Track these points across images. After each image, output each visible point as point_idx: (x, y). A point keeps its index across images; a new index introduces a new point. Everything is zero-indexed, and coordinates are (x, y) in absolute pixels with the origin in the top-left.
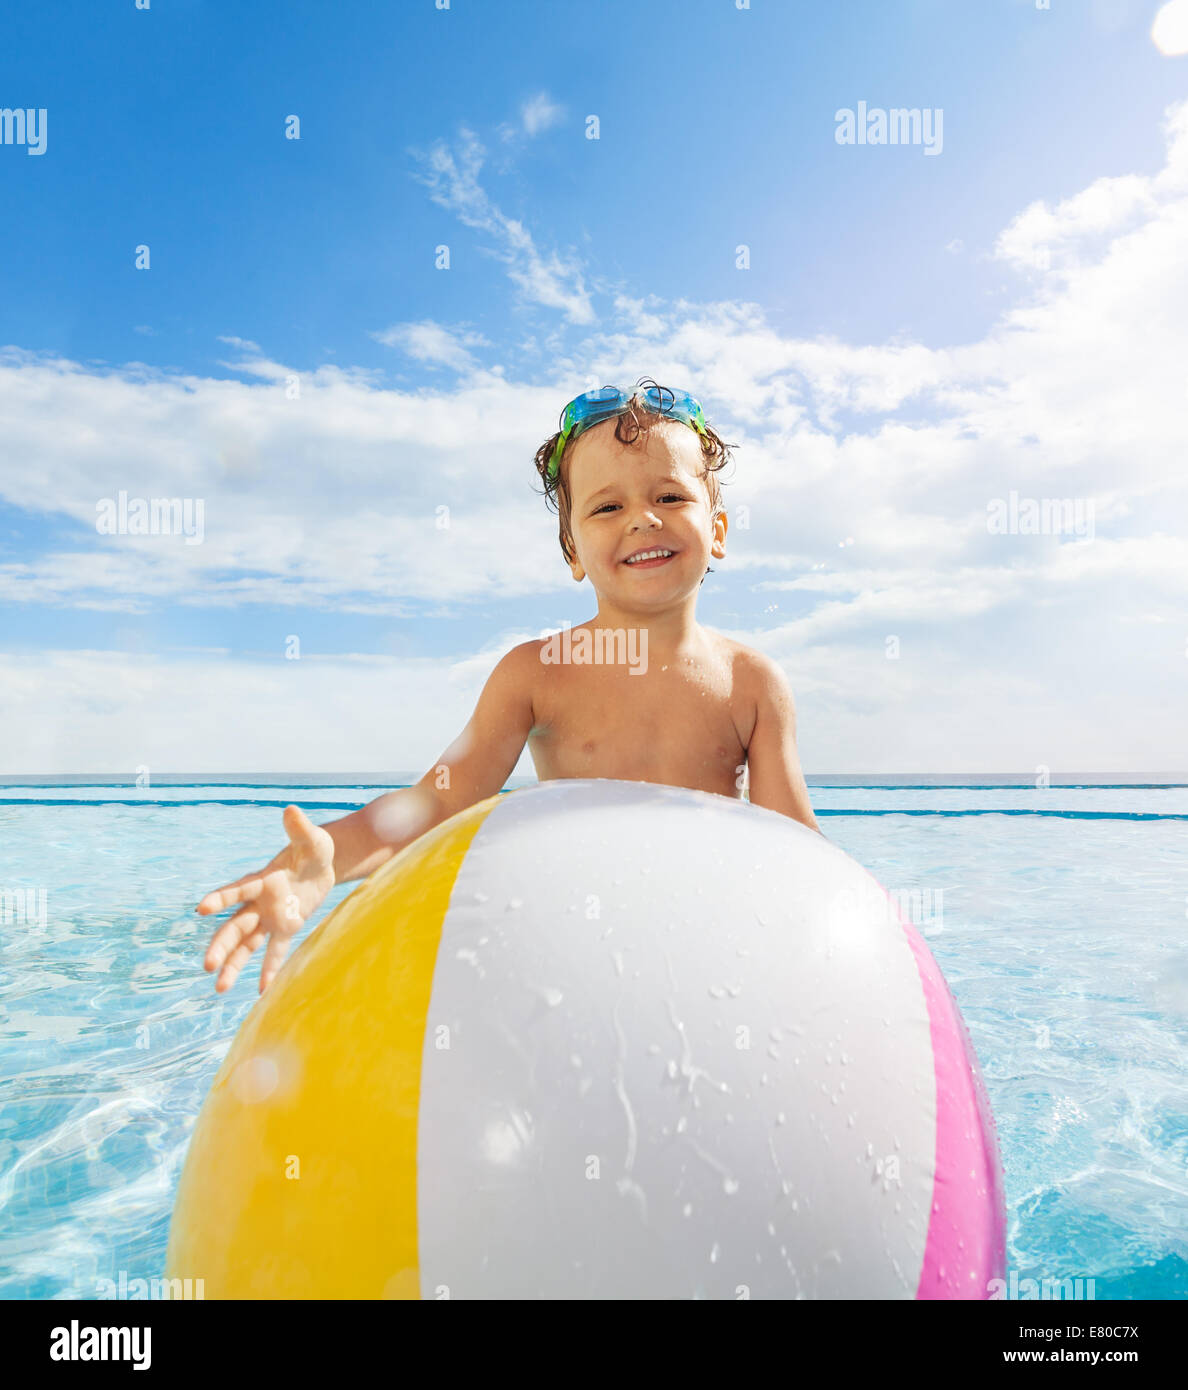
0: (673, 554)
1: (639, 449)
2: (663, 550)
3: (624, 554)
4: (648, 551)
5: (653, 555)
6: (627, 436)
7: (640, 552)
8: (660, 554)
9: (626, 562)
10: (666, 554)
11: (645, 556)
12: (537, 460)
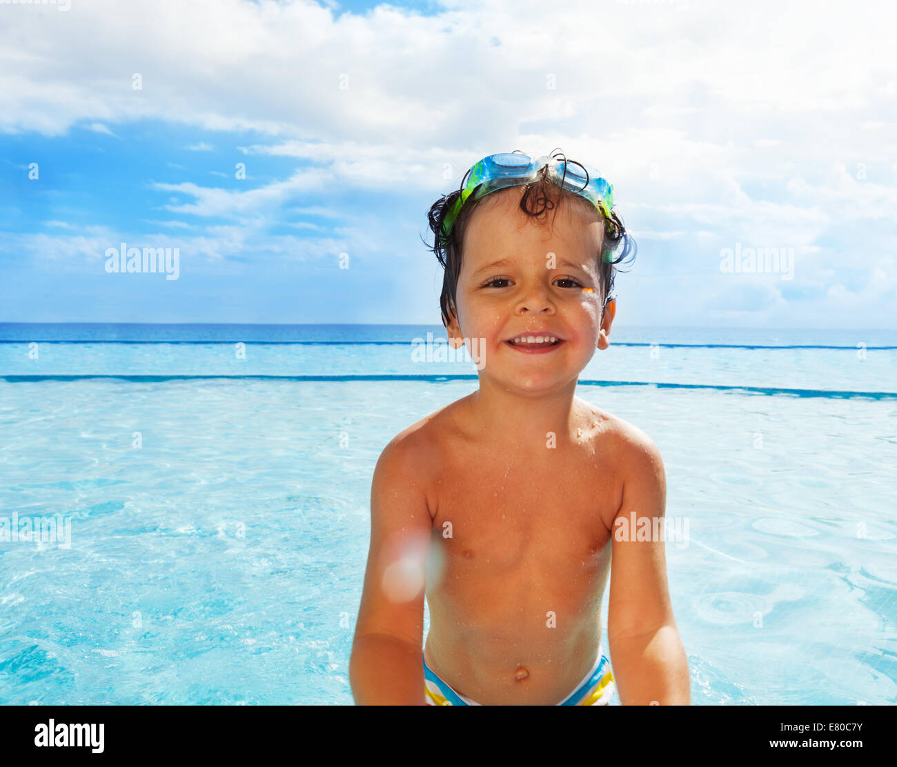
0: (559, 342)
1: (542, 224)
2: (550, 337)
3: (509, 336)
4: (535, 335)
5: (540, 340)
6: (533, 207)
7: (527, 335)
8: (547, 340)
9: (510, 343)
10: (553, 340)
11: (531, 340)
12: (430, 214)
